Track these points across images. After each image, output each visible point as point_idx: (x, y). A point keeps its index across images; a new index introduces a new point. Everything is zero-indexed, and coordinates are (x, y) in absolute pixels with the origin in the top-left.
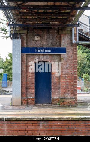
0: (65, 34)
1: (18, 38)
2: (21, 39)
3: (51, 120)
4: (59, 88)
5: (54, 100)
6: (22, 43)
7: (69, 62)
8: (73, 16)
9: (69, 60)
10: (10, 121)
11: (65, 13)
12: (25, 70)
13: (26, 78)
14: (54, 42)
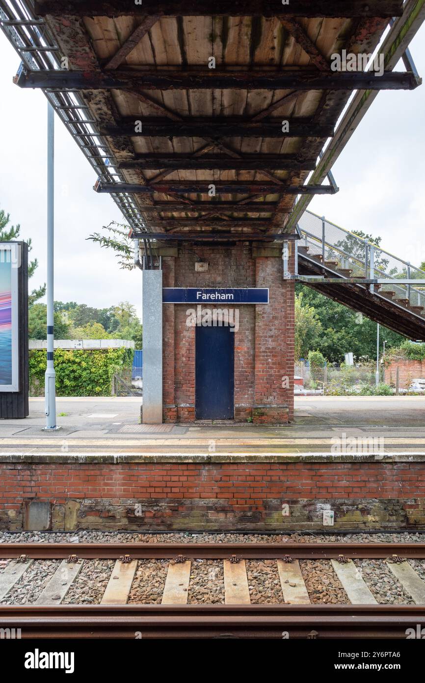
0: (267, 257)
1: (155, 268)
2: (162, 268)
3: (228, 461)
4: (252, 383)
5: (239, 410)
6: (165, 278)
7: (276, 322)
8: (286, 210)
9: (275, 318)
10: (128, 463)
11: (264, 203)
12: (172, 341)
13: (175, 359)
14: (241, 276)
